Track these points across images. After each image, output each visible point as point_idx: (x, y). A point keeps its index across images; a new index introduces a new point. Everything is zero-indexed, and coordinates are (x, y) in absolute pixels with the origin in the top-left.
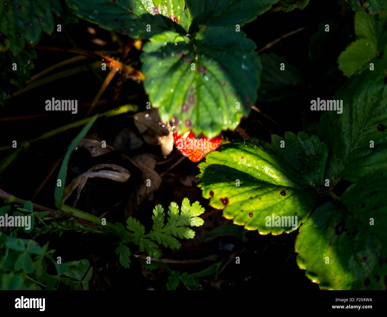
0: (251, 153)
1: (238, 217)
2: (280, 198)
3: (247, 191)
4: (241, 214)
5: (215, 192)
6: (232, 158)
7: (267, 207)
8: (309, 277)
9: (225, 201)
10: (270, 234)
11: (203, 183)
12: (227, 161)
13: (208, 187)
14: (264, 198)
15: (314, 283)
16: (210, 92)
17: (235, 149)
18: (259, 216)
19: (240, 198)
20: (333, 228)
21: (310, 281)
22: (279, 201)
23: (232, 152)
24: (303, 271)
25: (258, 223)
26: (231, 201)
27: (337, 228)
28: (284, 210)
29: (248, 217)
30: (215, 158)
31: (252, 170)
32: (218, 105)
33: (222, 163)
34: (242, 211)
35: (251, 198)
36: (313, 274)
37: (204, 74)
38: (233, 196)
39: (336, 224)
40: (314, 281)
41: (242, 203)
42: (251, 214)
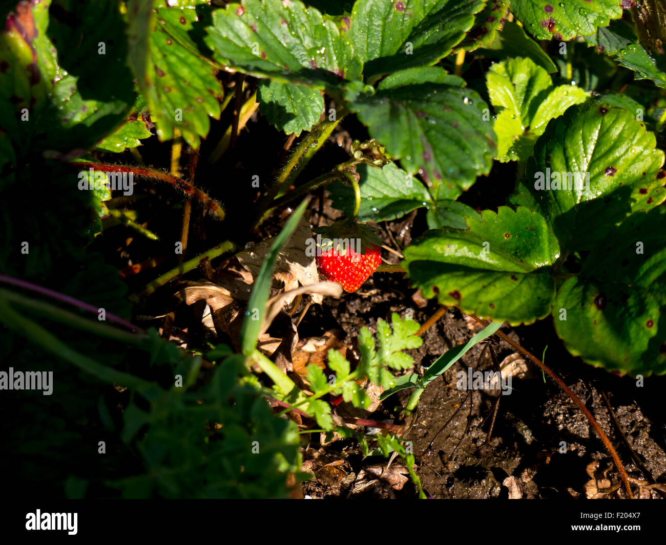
0: (458, 239)
1: (479, 311)
2: (514, 283)
3: (475, 281)
4: (481, 306)
5: (440, 286)
6: (435, 250)
7: (505, 295)
8: (589, 362)
9: (456, 295)
10: (522, 325)
11: (418, 282)
12: (430, 256)
13: (427, 283)
14: (498, 284)
15: (598, 368)
16: (445, 135)
17: (436, 238)
18: (501, 306)
19: (472, 289)
20: (591, 304)
21: (592, 367)
22: (514, 286)
23: (434, 242)
24: (578, 358)
25: (504, 314)
26: (464, 293)
27: (596, 301)
28: (525, 297)
29: (490, 309)
30: (414, 255)
31: (464, 259)
32: (463, 148)
33: (425, 258)
34: (480, 303)
35: (484, 287)
36: (594, 358)
37: (427, 119)
38: (463, 287)
39: (593, 298)
40: (597, 365)
41: (477, 294)
42: (491, 305)
